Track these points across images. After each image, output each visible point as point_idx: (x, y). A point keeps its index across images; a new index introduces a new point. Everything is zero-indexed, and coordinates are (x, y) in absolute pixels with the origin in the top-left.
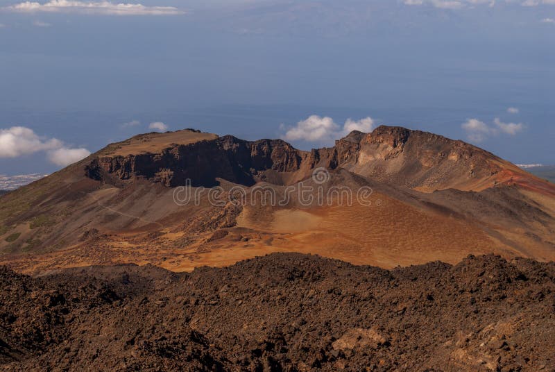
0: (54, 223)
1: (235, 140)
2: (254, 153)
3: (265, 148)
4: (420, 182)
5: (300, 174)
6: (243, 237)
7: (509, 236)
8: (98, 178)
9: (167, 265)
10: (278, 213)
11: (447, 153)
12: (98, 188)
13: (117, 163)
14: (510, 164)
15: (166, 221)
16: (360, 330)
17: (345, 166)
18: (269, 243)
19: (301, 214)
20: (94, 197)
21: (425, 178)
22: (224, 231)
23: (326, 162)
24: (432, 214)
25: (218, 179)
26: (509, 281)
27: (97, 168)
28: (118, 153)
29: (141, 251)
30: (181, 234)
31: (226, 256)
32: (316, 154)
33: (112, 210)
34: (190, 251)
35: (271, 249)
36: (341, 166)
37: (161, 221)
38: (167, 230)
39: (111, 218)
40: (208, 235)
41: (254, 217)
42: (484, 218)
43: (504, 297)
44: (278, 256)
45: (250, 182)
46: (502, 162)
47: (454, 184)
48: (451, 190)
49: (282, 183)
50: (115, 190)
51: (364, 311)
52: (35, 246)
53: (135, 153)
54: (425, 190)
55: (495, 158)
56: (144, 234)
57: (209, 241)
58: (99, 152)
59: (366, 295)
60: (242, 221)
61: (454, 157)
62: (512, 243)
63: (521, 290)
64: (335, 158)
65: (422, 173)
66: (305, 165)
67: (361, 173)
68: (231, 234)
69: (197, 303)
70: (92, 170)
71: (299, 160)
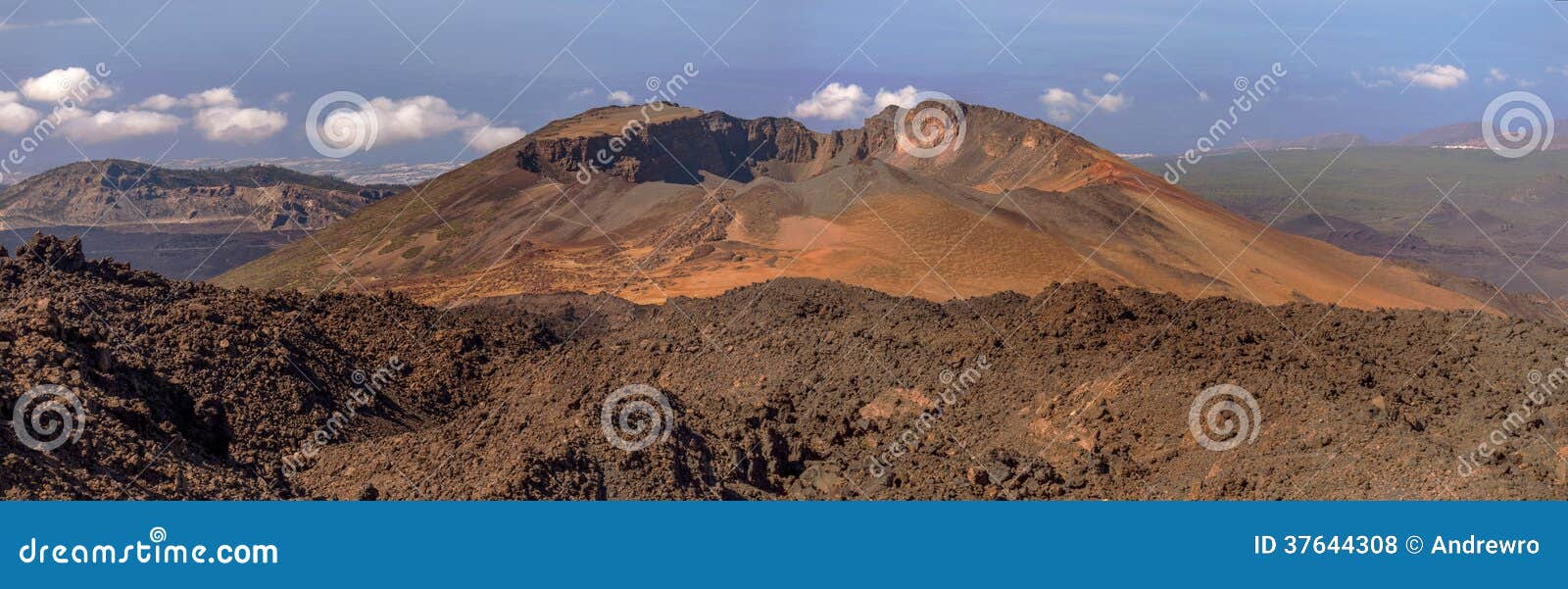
0: (471, 232)
1: (726, 118)
2: (752, 136)
3: (767, 130)
4: (981, 180)
5: (817, 165)
6: (736, 255)
7: (1110, 256)
8: (535, 170)
9: (628, 295)
10: (784, 220)
11: (1019, 138)
12: (533, 183)
13: (561, 149)
14: (1108, 153)
15: (628, 232)
16: (900, 390)
17: (878, 155)
18: (771, 263)
19: (815, 222)
20: (529, 196)
21: (989, 172)
22: (709, 246)
23: (850, 150)
24: (1001, 223)
25: (702, 172)
26: (1110, 320)
27: (534, 155)
28: (563, 134)
29: (592, 274)
30: (648, 250)
31: (710, 281)
32: (839, 137)
33: (551, 214)
34: (661, 273)
35: (776, 273)
36: (872, 154)
37: (621, 231)
38: (629, 243)
39: (551, 226)
40: (687, 251)
41: (751, 226)
42: (1074, 230)
43: (1103, 344)
44: (784, 281)
45: (745, 177)
46: (1098, 150)
47: (1032, 181)
48: (1027, 190)
49: (789, 178)
50: (557, 186)
51: (905, 362)
52: (443, 265)
53: (587, 135)
54: (991, 188)
55: (1087, 144)
56: (598, 250)
57: (688, 259)
58: (537, 133)
59: (908, 339)
60: (736, 230)
61: (1030, 143)
63: (1127, 334)
64: (864, 143)
65: (986, 165)
66: (823, 153)
67: (899, 165)
68: (718, 250)
69: (669, 350)
70: (527, 158)
71: (814, 145)
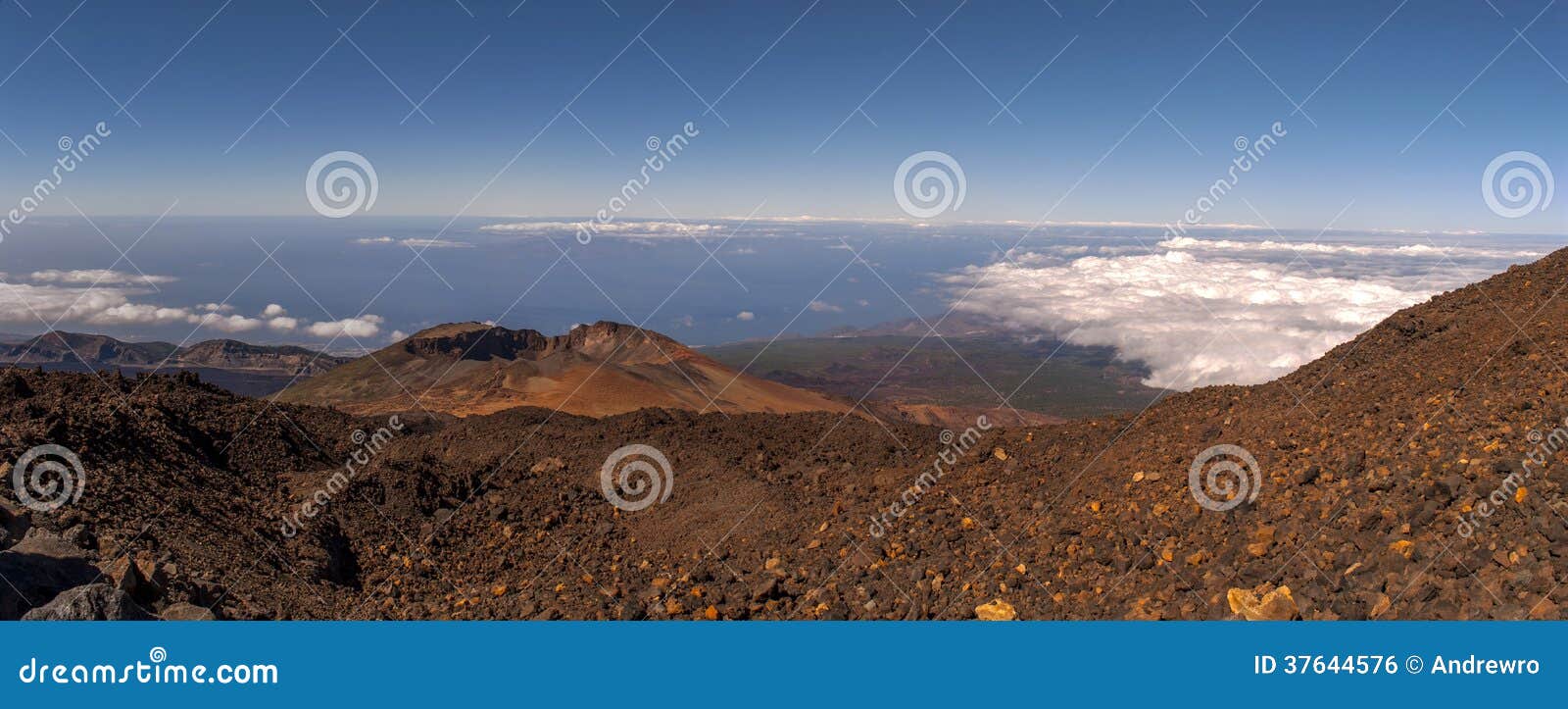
0: (383, 380)
1: (503, 329)
2: (515, 338)
3: (523, 335)
4: (624, 359)
5: (546, 353)
6: (506, 394)
7: (682, 393)
8: (413, 352)
9: (456, 413)
10: (530, 379)
11: (643, 338)
12: (411, 359)
13: (425, 343)
14: (683, 345)
15: (455, 383)
16: (550, 459)
17: (575, 347)
18: (523, 399)
19: (544, 380)
20: (410, 365)
21: (628, 355)
22: (494, 391)
23: (563, 345)
24: (633, 380)
25: (492, 355)
26: (652, 425)
27: (413, 346)
28: (426, 336)
29: (439, 402)
30: (465, 392)
31: (490, 408)
32: (557, 339)
33: (420, 374)
34: (471, 403)
35: (525, 403)
36: (574, 347)
37: (454, 382)
38: (457, 388)
39: (420, 379)
40: (484, 393)
41: (513, 382)
42: (667, 382)
43: (648, 436)
44: (523, 408)
45: (512, 357)
46: (679, 345)
47: (648, 359)
48: (647, 364)
49: (534, 358)
50: (424, 361)
51: (556, 445)
52: (370, 395)
53: (437, 337)
54: (628, 363)
55: (672, 341)
56: (442, 391)
57: (484, 397)
58: (415, 335)
59: (561, 434)
60: (506, 383)
61: (647, 341)
62: (683, 398)
63: (660, 431)
64: (569, 342)
65: (627, 351)
66: (550, 347)
67: (587, 352)
68: (499, 392)
69: (451, 438)
70: (410, 347)
71: (546, 343)
